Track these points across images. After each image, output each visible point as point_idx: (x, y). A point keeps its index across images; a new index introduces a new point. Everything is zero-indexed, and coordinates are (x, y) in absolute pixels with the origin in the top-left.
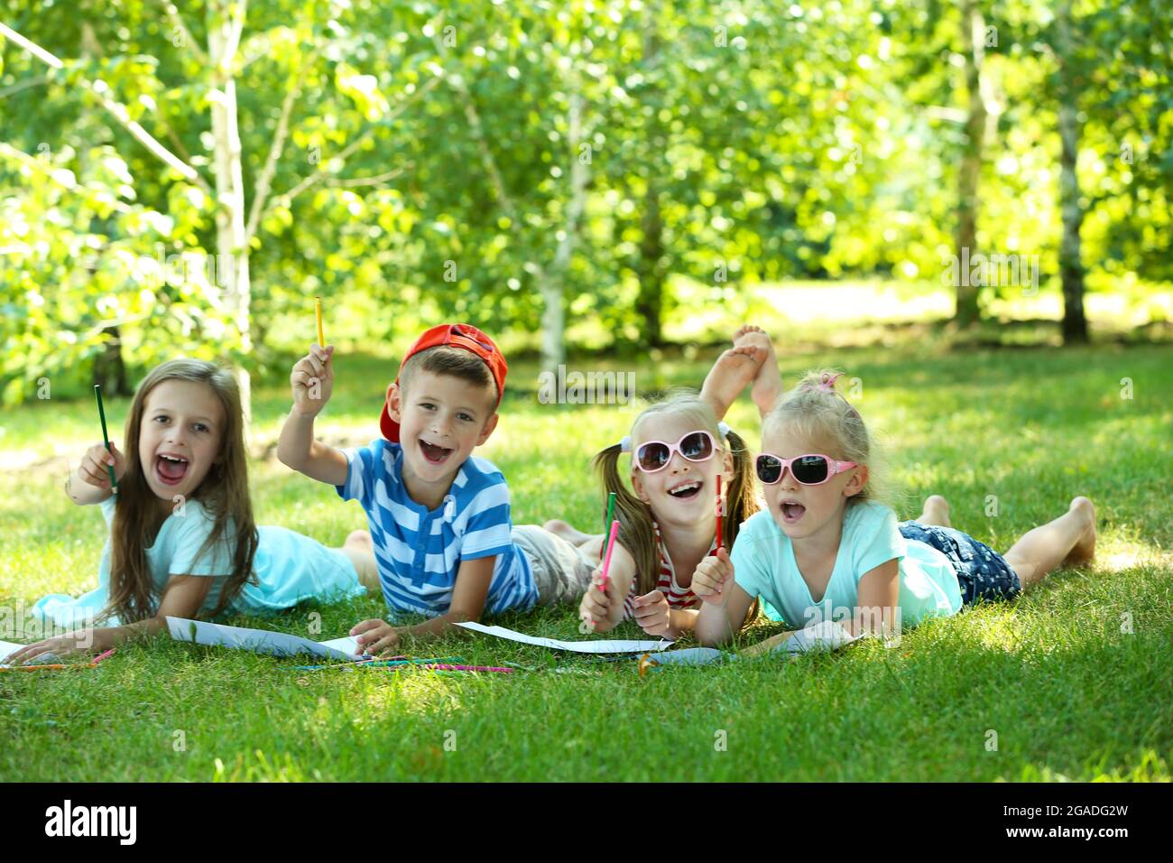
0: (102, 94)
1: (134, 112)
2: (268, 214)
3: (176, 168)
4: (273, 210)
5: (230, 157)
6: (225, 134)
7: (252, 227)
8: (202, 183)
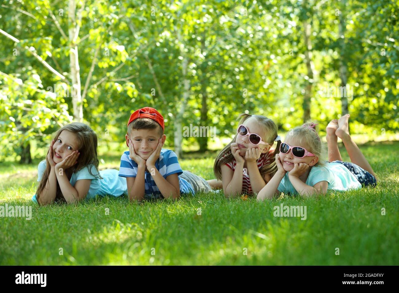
0: (33, 51)
1: (44, 57)
2: (89, 91)
3: (58, 76)
4: (91, 89)
5: (77, 72)
6: (75, 64)
7: (84, 95)
8: (67, 81)
